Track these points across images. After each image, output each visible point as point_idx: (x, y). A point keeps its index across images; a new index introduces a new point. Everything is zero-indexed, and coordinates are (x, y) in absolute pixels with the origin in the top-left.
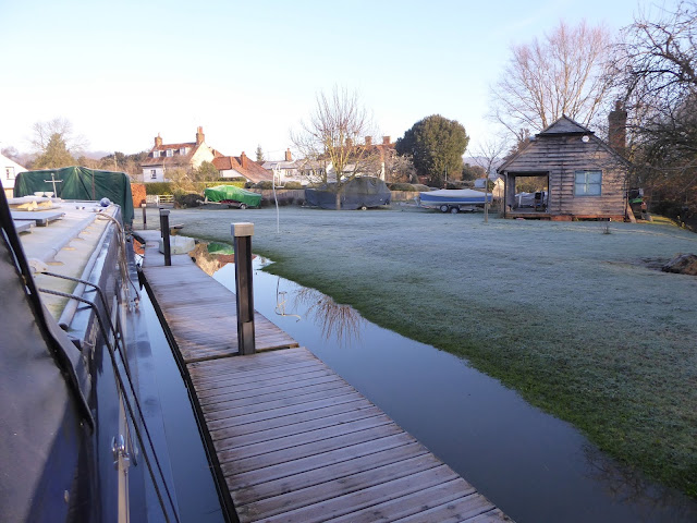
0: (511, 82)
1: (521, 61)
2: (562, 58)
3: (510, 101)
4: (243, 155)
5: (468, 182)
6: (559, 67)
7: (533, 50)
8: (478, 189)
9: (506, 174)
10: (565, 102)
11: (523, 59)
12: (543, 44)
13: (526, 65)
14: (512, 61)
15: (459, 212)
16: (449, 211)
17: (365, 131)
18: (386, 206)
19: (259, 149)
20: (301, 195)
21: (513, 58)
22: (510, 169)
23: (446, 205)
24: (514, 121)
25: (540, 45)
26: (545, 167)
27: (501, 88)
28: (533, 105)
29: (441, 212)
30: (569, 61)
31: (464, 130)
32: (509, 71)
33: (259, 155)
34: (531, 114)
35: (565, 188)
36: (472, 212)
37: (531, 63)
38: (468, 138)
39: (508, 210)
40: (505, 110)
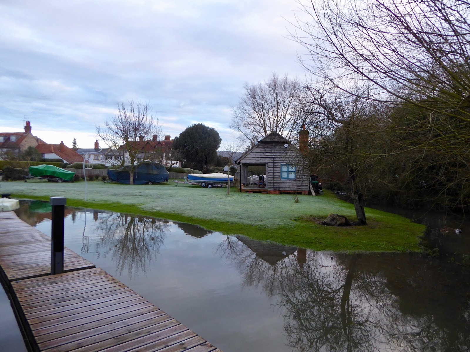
0: (246, 107)
1: (252, 95)
2: (275, 96)
3: (245, 118)
4: (62, 144)
5: (220, 168)
6: (274, 101)
7: (258, 90)
8: (226, 173)
9: (241, 164)
10: (277, 122)
11: (253, 94)
12: (264, 87)
13: (255, 99)
14: (247, 95)
15: (213, 187)
16: (206, 186)
17: (153, 131)
18: (165, 182)
19: (75, 140)
20: (105, 173)
21: (247, 93)
22: (243, 161)
23: (204, 182)
24: (248, 131)
25: (262, 87)
26: (263, 161)
27: (240, 111)
28: (258, 122)
29: (201, 187)
30: (279, 98)
31: (218, 134)
32: (245, 101)
33: (75, 143)
34: (258, 128)
35: (275, 174)
36: (221, 187)
37: (257, 97)
38: (221, 140)
39: (242, 187)
40: (243, 124)
